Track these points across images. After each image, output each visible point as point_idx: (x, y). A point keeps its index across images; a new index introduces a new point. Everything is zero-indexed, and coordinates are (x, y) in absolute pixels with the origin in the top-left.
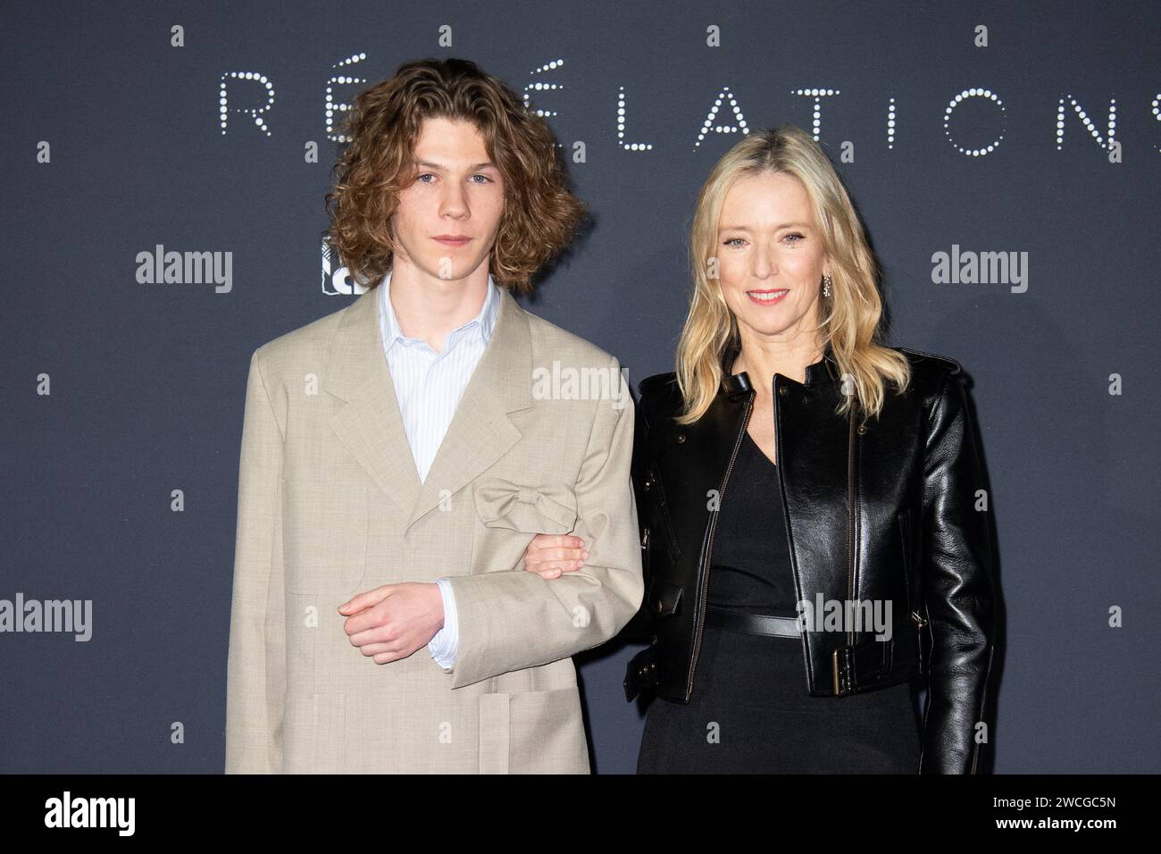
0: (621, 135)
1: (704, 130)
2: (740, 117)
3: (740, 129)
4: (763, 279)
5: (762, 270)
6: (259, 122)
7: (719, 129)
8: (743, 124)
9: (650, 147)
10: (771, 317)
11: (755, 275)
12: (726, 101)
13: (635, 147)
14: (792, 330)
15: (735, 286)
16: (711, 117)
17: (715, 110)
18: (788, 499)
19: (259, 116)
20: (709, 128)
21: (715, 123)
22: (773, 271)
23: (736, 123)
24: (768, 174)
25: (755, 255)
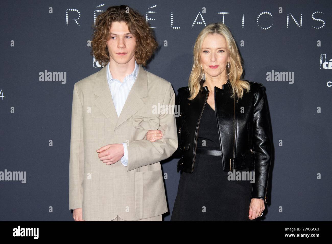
0: (172, 25)
1: (194, 23)
3: (203, 23)
4: (213, 62)
5: (213, 59)
6: (76, 22)
7: (198, 23)
9: (179, 28)
10: (214, 72)
11: (211, 61)
12: (199, 16)
13: (175, 28)
14: (219, 76)
15: (205, 64)
17: (197, 18)
18: (218, 119)
20: (195, 23)
21: (197, 21)
22: (216, 60)
23: (202, 21)
24: (216, 34)
25: (211, 55)
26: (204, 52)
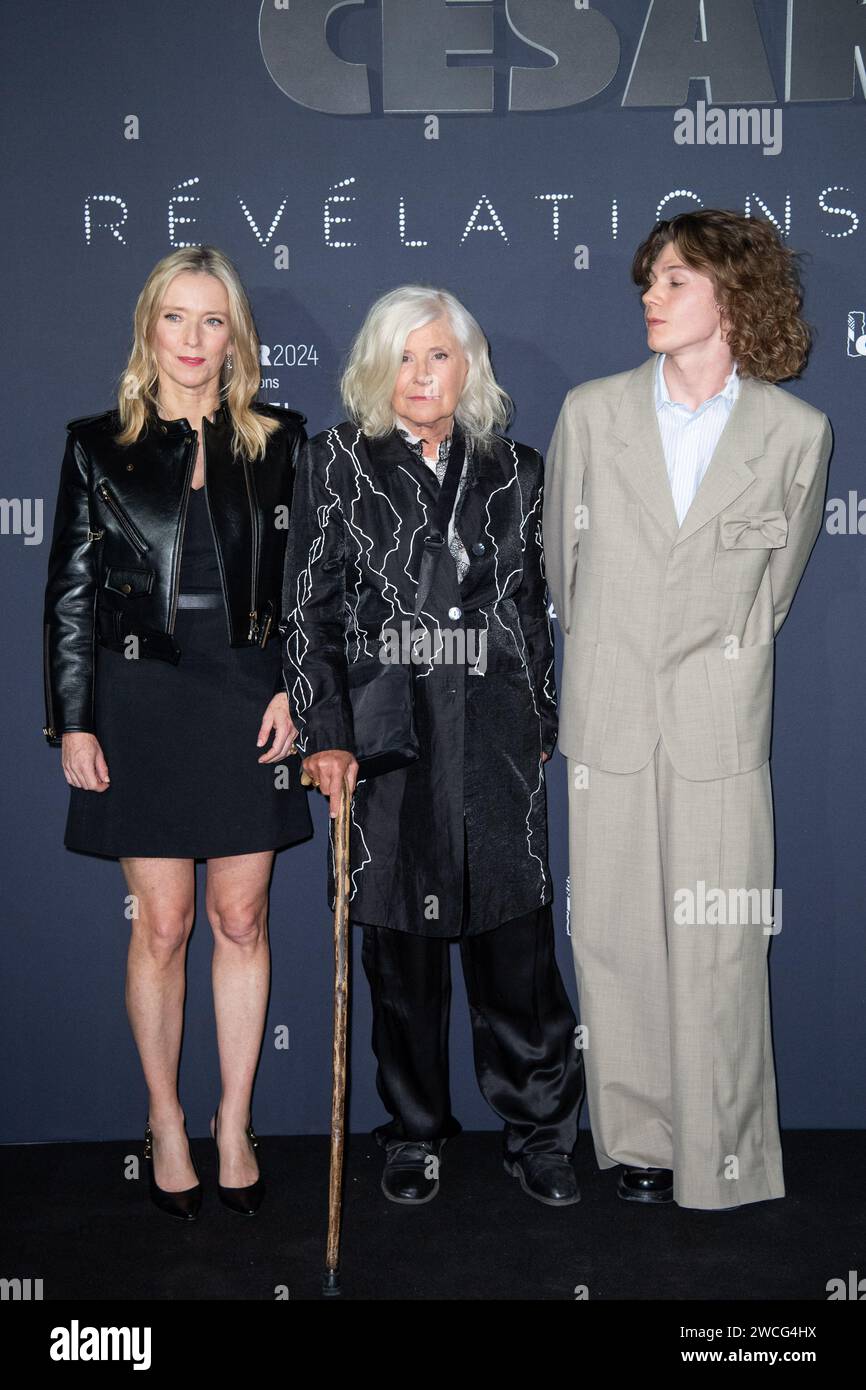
0: (402, 235)
1: (468, 229)
2: (495, 218)
3: (496, 227)
4: (192, 347)
5: (193, 341)
6: (116, 234)
7: (479, 228)
8: (498, 223)
9: (425, 243)
10: (192, 376)
12: (484, 206)
13: (413, 244)
16: (473, 218)
17: (476, 213)
19: (116, 229)
20: (471, 227)
21: (476, 224)
23: (491, 222)
24: (202, 275)
25: (188, 328)
26: (167, 317)
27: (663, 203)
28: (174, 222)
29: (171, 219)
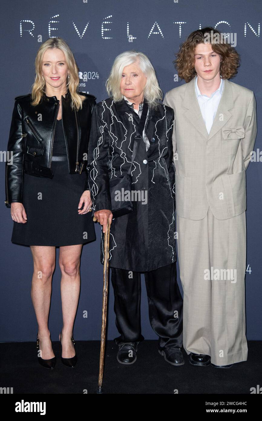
0: (128, 35)
1: (150, 33)
2: (160, 30)
3: (160, 33)
5: (54, 72)
6: (31, 33)
7: (154, 33)
8: (161, 31)
9: (136, 38)
10: (56, 83)
11: (53, 73)
12: (156, 26)
15: (47, 76)
16: (152, 30)
17: (153, 28)
19: (31, 32)
21: (153, 31)
22: (57, 73)
23: (159, 31)
24: (55, 49)
25: (52, 68)
26: (45, 65)
27: (217, 25)
28: (50, 30)
29: (49, 29)
